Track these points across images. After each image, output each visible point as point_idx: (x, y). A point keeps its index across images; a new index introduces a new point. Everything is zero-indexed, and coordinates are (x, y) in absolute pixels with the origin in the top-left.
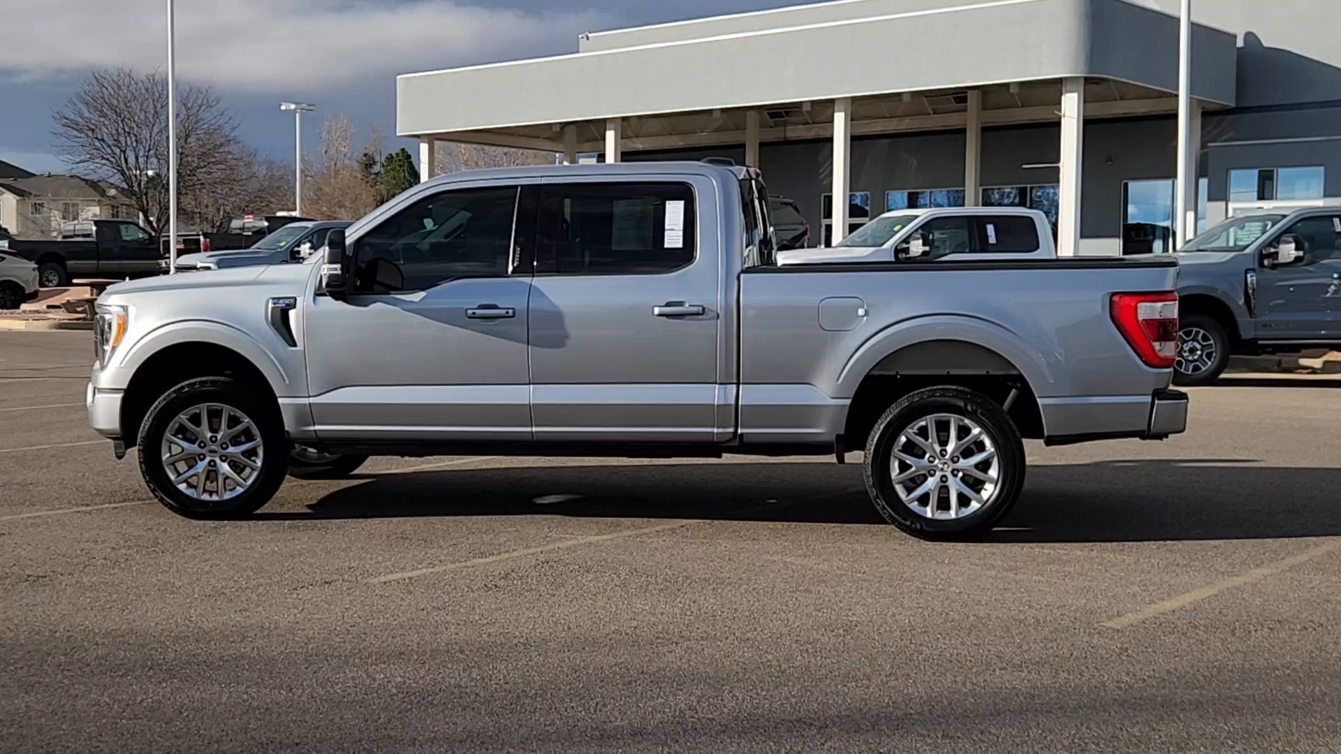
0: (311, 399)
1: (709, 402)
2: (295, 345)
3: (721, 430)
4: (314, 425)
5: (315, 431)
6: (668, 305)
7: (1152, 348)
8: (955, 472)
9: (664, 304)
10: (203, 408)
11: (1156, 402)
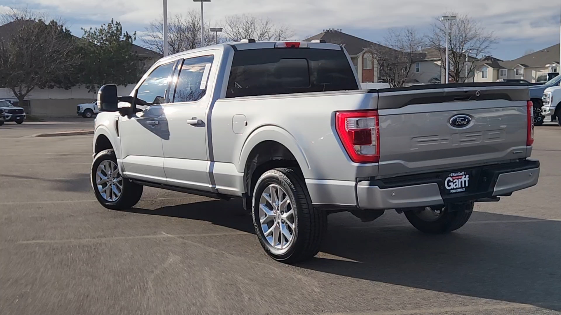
0: (123, 160)
1: (205, 171)
2: (118, 136)
3: (211, 186)
4: (125, 171)
5: (126, 174)
6: (192, 119)
7: (354, 150)
8: (283, 221)
9: (191, 119)
10: (106, 162)
11: (358, 186)
